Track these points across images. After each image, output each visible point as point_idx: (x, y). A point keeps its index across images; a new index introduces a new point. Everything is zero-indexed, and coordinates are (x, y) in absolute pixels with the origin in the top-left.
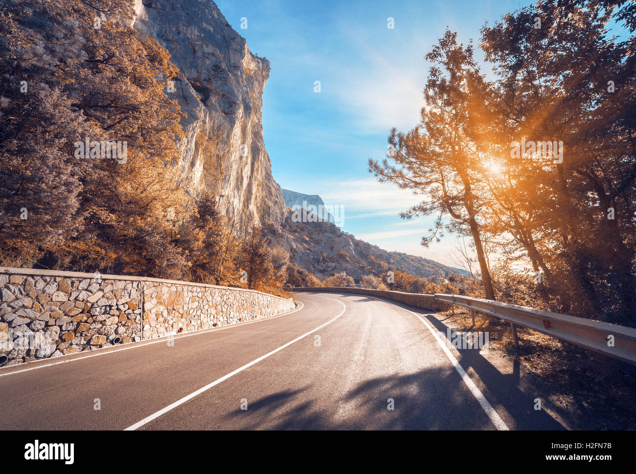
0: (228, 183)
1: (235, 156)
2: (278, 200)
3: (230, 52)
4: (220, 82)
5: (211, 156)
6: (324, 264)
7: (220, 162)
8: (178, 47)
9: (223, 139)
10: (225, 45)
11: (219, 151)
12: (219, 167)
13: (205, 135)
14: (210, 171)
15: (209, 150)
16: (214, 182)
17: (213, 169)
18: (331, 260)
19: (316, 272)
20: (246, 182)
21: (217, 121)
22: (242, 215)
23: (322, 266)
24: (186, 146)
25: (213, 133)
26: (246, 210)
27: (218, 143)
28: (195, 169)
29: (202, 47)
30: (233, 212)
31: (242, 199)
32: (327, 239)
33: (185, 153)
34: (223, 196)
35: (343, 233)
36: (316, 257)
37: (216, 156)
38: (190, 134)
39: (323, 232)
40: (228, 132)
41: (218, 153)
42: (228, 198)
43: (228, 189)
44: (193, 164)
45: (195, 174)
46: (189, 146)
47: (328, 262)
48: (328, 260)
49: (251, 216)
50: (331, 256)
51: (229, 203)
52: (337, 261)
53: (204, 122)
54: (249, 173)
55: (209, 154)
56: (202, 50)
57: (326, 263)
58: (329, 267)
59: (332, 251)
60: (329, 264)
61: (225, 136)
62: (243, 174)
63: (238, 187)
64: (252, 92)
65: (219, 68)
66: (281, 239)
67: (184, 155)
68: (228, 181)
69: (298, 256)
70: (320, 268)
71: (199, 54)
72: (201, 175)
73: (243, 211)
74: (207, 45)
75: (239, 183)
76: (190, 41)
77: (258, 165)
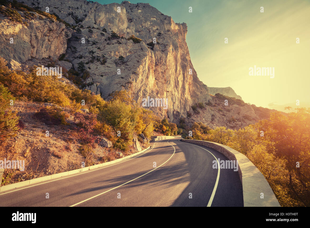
0: (170, 84)
1: (172, 71)
2: (202, 91)
3: (165, 25)
4: (161, 40)
5: (159, 73)
6: (233, 123)
7: (163, 75)
8: (143, 32)
9: (163, 64)
10: (162, 23)
11: (162, 70)
12: (163, 77)
13: (153, 63)
14: (160, 80)
15: (157, 70)
16: (162, 85)
17: (161, 79)
18: (239, 120)
19: (228, 128)
20: (181, 83)
21: (159, 56)
22: (180, 100)
23: (232, 124)
24: (143, 69)
25: (158, 62)
26: (183, 97)
27: (161, 66)
28: (149, 79)
29: (152, 28)
30: (176, 99)
31: (180, 92)
32: (235, 108)
33: (143, 73)
34: (168, 91)
35: (246, 104)
36: (228, 119)
37: (161, 72)
38: (144, 63)
39: (232, 105)
40: (165, 59)
41: (162, 71)
42: (171, 92)
43: (170, 88)
44: (147, 77)
45: (149, 82)
46: (144, 69)
47: (236, 122)
48: (237, 121)
49: (186, 100)
50: (238, 118)
51: (173, 95)
52: (243, 121)
53: (151, 57)
54: (182, 79)
55: (158, 72)
56: (152, 29)
57: (235, 123)
58: (237, 124)
59: (239, 115)
60: (237, 123)
61: (164, 62)
62: (179, 79)
63: (176, 86)
64: (178, 39)
65: (161, 34)
66: (206, 111)
67: (142, 74)
68: (170, 83)
69: (216, 119)
70: (231, 125)
71: (152, 32)
72: (154, 82)
73: (181, 98)
74: (154, 27)
75: (177, 84)
76: (147, 28)
77: (187, 74)
